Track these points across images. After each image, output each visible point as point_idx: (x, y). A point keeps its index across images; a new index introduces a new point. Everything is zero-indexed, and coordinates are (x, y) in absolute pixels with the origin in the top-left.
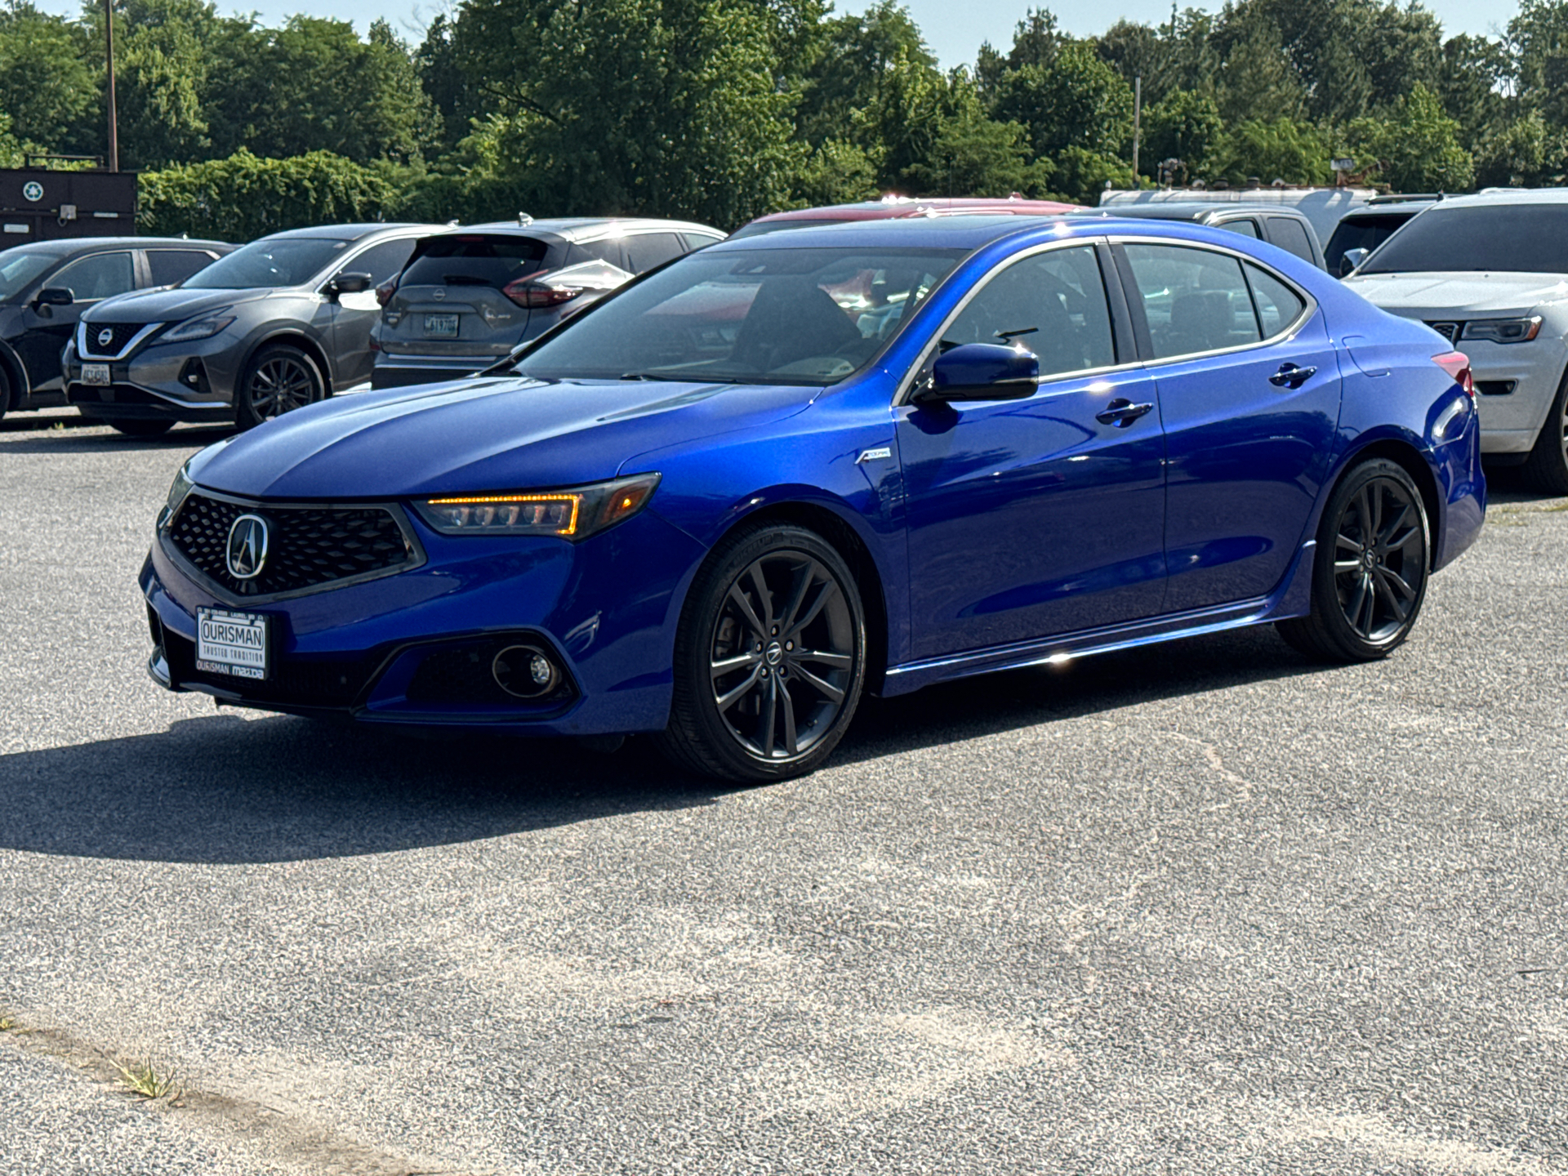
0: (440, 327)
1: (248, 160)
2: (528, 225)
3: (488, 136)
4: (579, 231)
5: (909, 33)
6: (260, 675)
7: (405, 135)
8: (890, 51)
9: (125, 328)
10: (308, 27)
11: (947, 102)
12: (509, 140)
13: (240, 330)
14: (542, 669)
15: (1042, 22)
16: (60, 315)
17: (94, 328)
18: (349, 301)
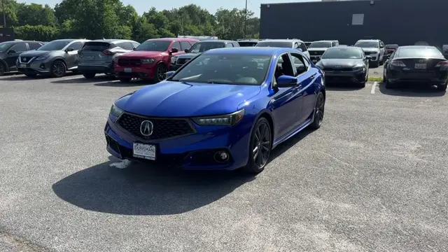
0: (91, 58)
1: (28, 26)
2: (105, 40)
3: (68, 23)
4: (115, 42)
5: (134, 9)
6: (154, 159)
7: (52, 22)
8: (131, 12)
9: (28, 58)
10: (34, 5)
11: (141, 20)
12: (72, 24)
13: (51, 58)
14: (224, 155)
15: (154, 9)
16: (13, 55)
17: (22, 58)
18: (70, 53)
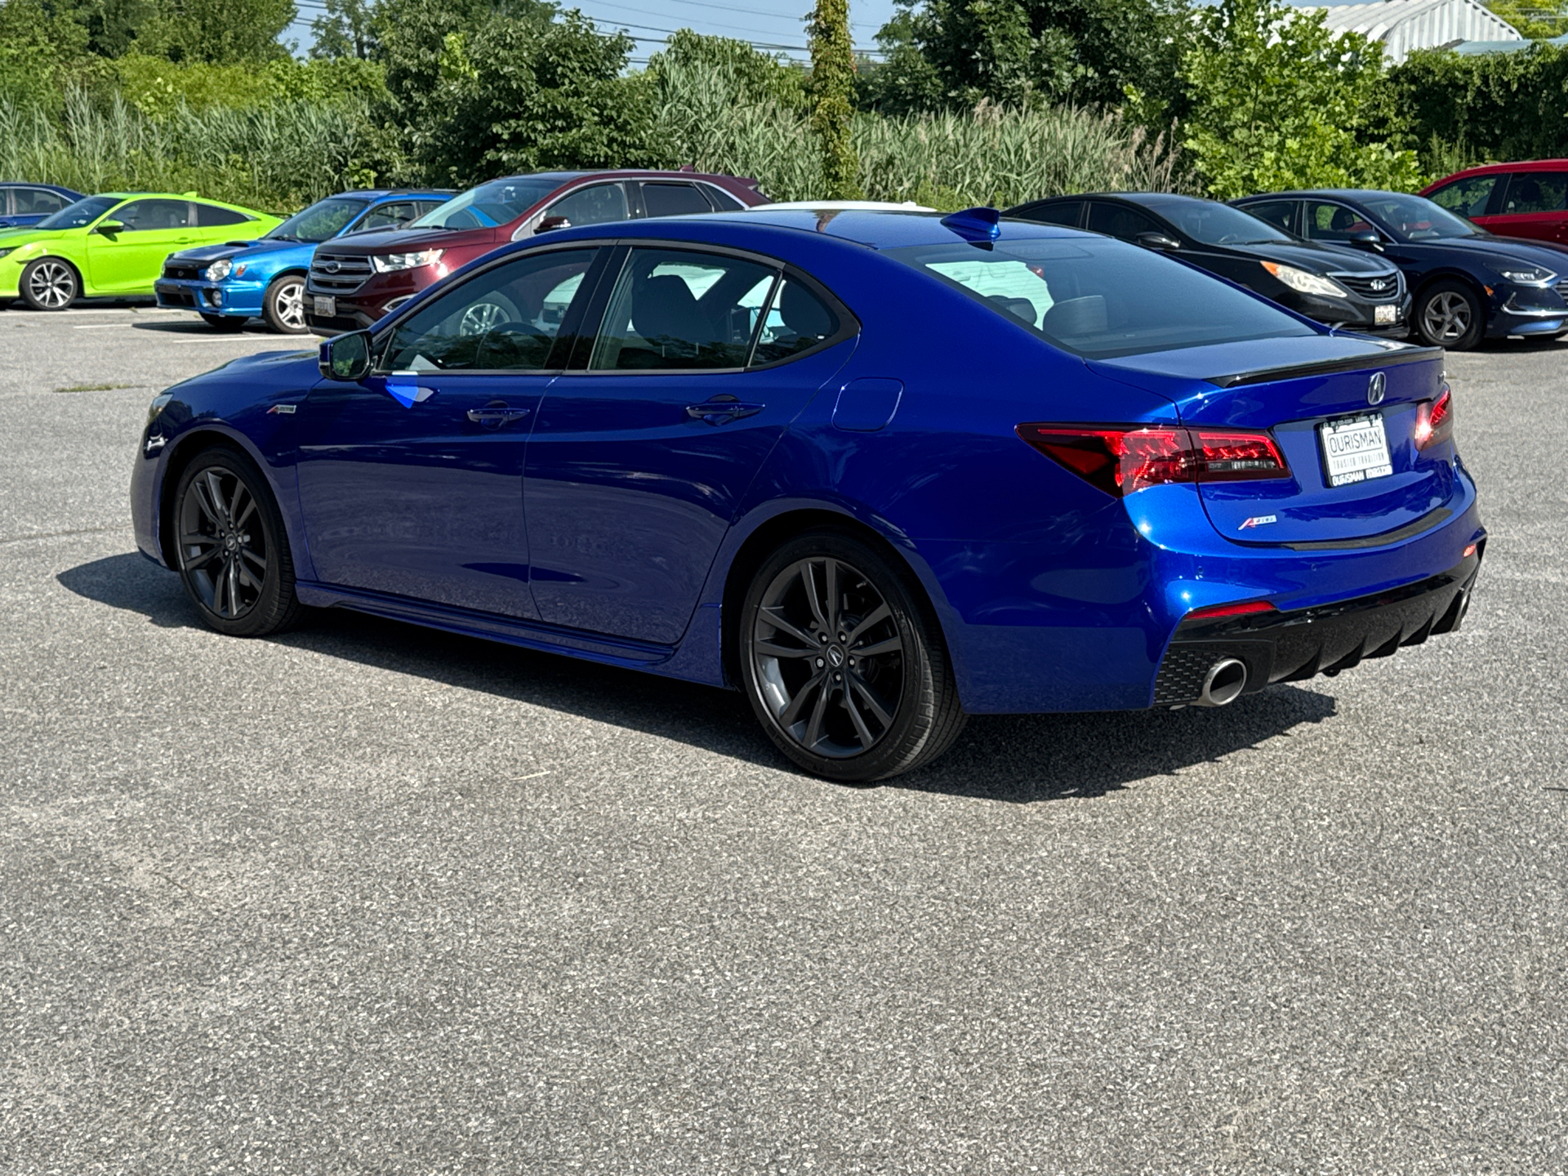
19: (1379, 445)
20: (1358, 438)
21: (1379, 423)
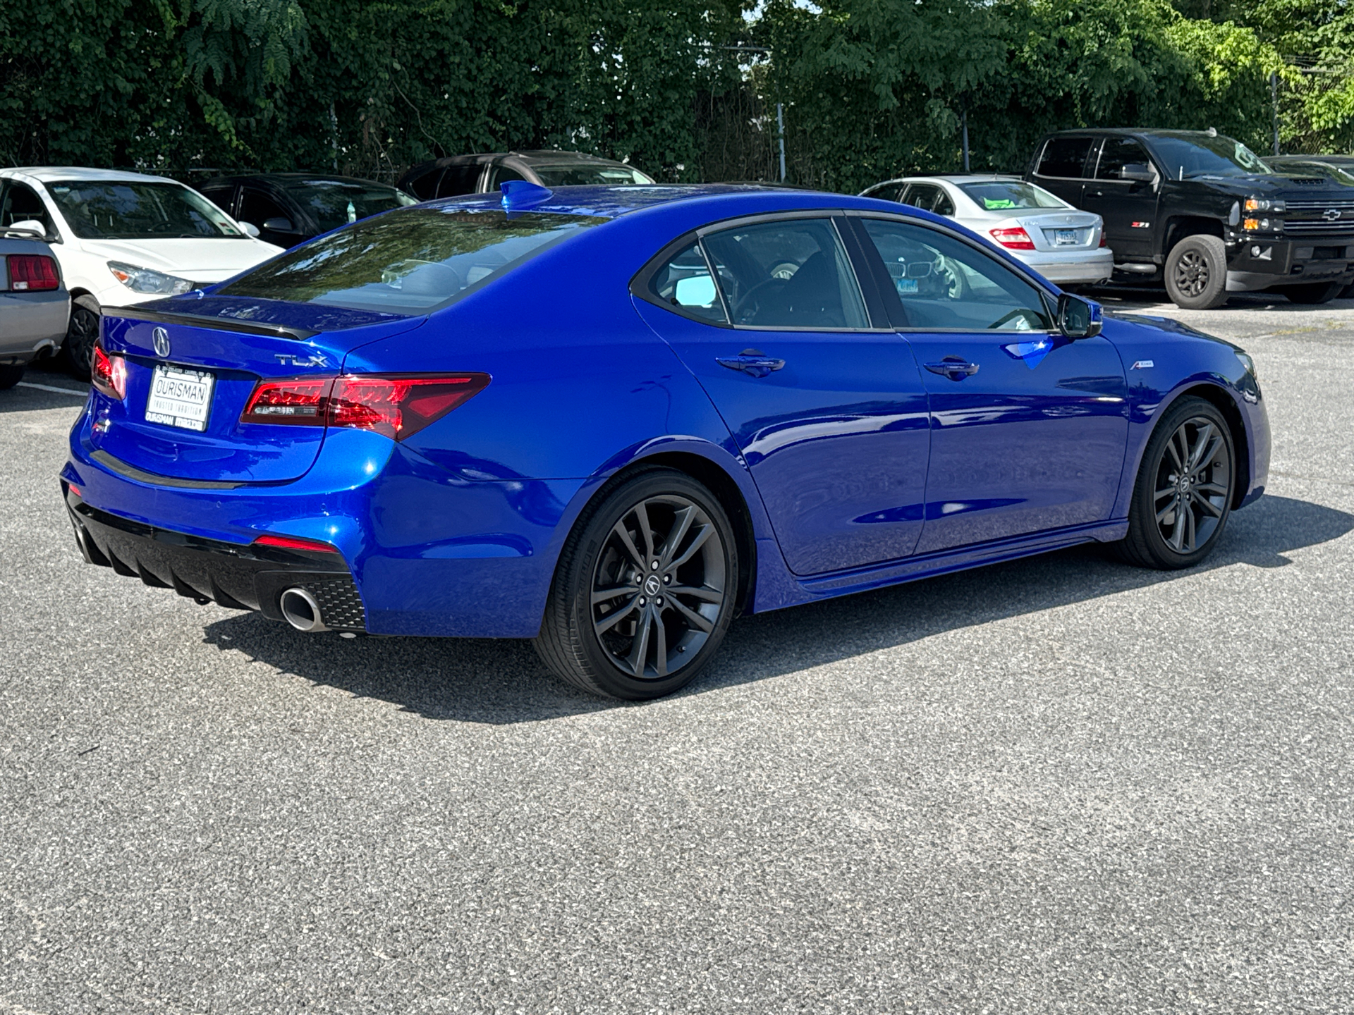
19: (199, 401)
20: (182, 388)
21: (208, 381)
